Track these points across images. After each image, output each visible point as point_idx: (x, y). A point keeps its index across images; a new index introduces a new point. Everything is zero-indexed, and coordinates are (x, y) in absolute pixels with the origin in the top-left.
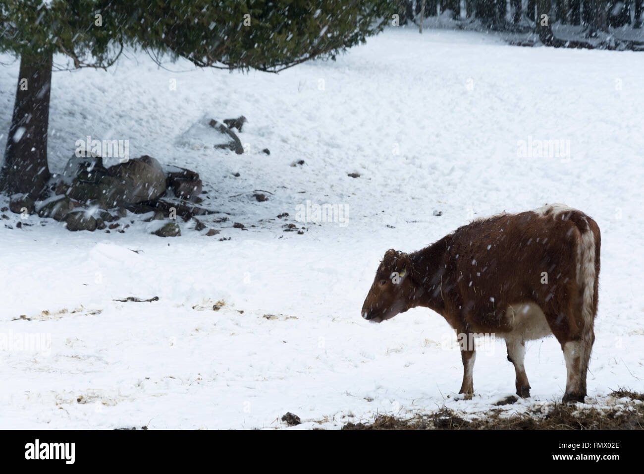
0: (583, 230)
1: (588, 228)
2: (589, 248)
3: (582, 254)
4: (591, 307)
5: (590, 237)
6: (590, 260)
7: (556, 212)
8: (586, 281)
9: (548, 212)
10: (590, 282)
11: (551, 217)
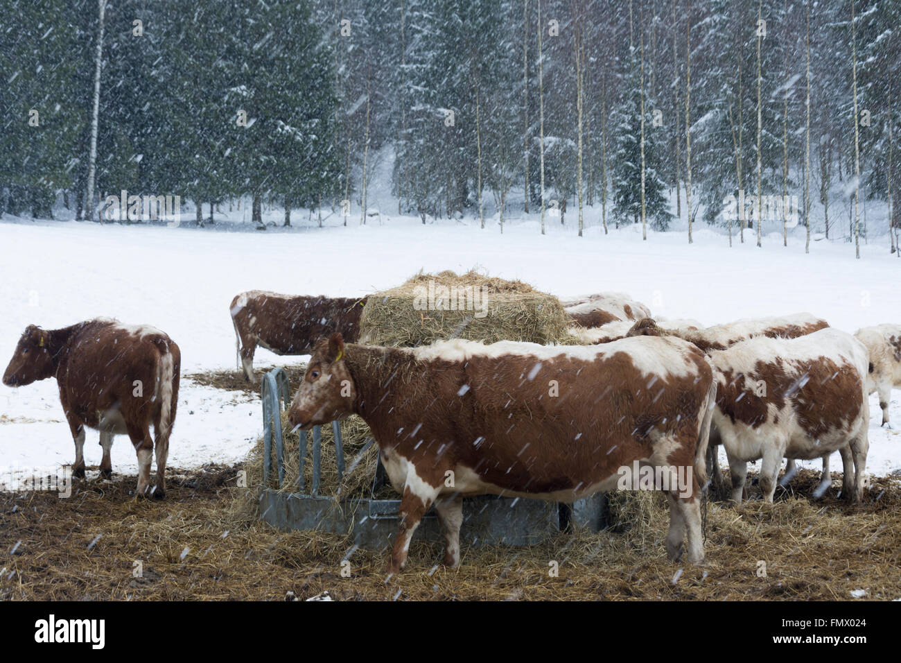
0: (163, 353)
1: (167, 351)
2: (167, 368)
3: (161, 374)
4: (168, 420)
5: (169, 358)
6: (167, 379)
7: (143, 334)
8: (163, 397)
9: (138, 332)
10: (167, 398)
11: (139, 337)
